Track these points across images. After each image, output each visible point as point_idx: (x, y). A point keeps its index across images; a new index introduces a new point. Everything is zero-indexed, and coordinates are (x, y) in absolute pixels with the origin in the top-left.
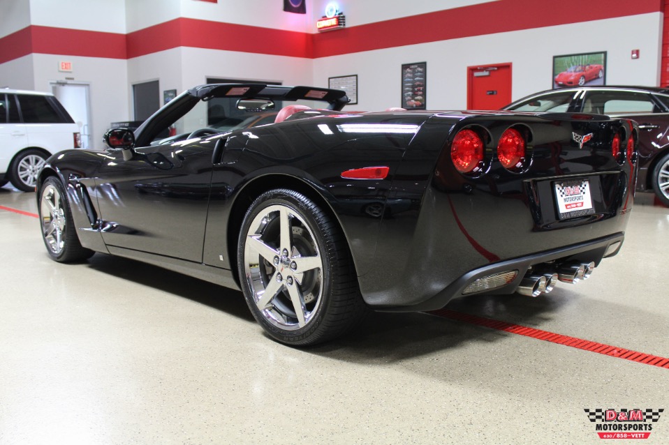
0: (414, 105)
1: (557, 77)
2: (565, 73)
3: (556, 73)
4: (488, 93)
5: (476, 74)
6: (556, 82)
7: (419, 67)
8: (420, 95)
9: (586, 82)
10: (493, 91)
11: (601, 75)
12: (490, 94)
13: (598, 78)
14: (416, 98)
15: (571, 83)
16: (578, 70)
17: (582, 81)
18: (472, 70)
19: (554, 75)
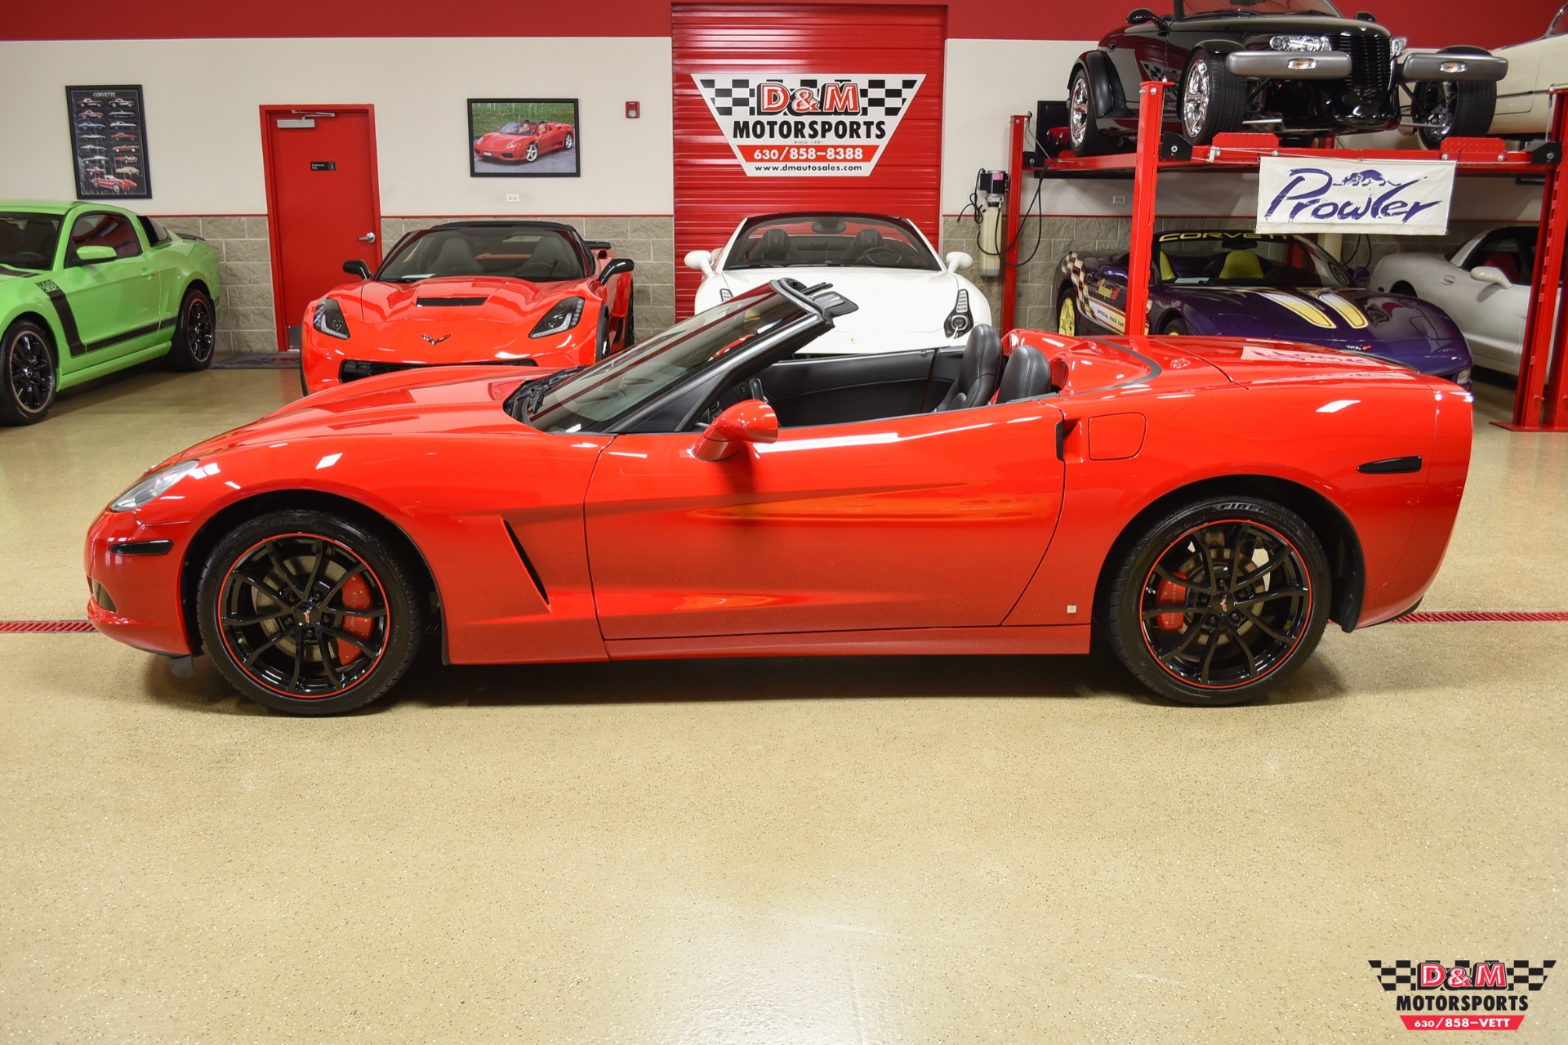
0: (117, 188)
1: (478, 142)
2: (495, 134)
3: (475, 135)
4: (315, 167)
5: (283, 123)
6: (478, 152)
7: (118, 95)
8: (130, 164)
9: (539, 157)
10: (326, 163)
11: (569, 143)
12: (319, 169)
13: (565, 149)
14: (118, 171)
15: (510, 155)
16: (521, 130)
17: (532, 153)
18: (270, 115)
19: (472, 138)
